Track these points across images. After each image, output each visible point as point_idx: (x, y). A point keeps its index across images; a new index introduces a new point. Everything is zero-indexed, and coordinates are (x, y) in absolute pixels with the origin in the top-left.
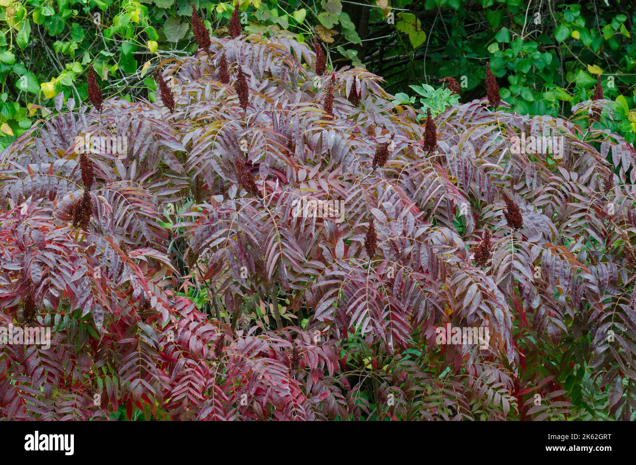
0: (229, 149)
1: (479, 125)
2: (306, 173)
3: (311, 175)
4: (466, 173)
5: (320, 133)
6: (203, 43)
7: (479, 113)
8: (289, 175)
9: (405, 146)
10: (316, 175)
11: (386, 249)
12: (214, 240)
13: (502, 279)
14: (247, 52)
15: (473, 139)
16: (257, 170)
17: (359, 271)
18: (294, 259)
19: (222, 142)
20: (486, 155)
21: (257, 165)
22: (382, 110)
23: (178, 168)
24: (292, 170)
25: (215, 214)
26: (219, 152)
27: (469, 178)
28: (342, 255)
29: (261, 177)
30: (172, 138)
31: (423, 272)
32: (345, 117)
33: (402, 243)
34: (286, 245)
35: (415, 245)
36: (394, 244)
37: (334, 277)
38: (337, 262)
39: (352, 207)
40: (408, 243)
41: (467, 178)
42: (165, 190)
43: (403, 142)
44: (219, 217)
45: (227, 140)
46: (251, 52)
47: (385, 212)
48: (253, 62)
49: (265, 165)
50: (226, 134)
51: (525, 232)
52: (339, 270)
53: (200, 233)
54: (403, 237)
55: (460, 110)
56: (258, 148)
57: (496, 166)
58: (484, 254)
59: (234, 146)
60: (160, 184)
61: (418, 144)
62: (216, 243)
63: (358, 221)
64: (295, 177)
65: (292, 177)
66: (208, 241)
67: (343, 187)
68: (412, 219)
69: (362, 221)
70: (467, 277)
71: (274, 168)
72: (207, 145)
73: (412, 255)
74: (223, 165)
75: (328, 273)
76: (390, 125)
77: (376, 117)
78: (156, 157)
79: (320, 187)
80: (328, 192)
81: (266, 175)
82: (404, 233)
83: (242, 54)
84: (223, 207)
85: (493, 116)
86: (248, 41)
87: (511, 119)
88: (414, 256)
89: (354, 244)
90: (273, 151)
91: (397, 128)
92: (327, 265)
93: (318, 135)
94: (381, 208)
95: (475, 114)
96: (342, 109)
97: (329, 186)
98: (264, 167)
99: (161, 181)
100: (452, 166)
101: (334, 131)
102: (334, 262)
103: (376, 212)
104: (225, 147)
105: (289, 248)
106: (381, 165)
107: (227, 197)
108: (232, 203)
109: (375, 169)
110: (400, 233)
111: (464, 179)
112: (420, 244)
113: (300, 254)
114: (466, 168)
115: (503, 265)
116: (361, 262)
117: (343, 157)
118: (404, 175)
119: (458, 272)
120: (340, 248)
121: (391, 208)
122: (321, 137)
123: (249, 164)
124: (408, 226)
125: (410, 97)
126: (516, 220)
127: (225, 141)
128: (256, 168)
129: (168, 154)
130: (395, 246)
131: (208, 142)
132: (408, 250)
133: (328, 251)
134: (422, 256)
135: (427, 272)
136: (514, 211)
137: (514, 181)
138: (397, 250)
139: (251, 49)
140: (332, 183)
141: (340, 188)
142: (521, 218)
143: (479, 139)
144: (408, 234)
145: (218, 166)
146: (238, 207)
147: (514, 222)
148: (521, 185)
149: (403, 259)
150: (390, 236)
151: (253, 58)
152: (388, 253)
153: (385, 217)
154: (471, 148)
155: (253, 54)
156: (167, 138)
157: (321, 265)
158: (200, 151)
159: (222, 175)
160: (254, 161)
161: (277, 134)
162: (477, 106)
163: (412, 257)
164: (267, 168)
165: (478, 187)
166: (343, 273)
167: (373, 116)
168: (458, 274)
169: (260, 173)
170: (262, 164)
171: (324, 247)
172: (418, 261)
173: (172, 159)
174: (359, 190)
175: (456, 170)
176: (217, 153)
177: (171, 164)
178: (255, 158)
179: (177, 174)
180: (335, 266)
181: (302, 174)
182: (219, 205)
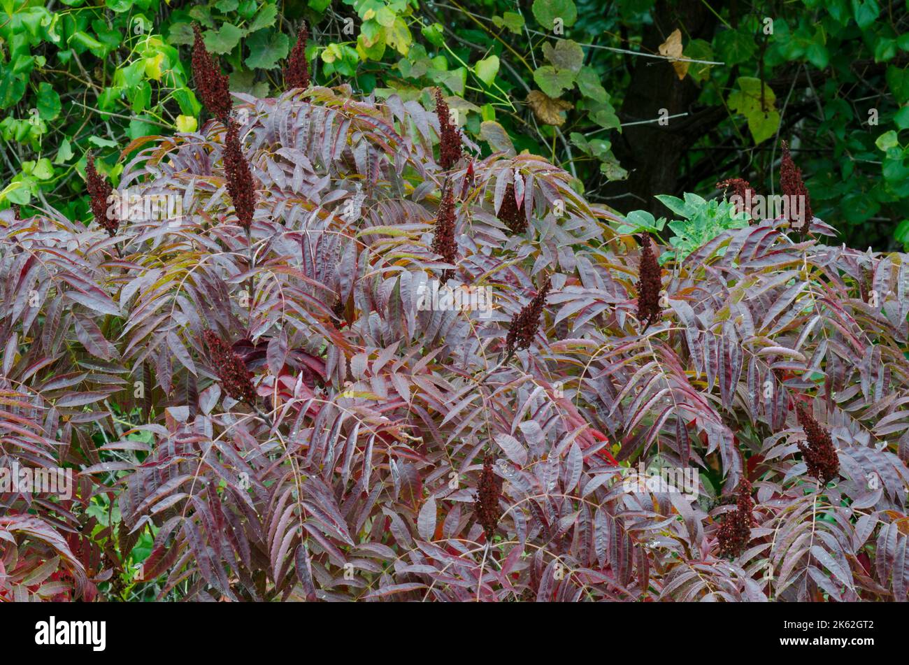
0: (207, 311)
1: (767, 270)
2: (366, 361)
3: (378, 364)
4: (727, 367)
5: (396, 279)
6: (216, 103)
7: (771, 245)
8: (330, 366)
9: (600, 309)
10: (388, 366)
11: (522, 518)
12: (161, 499)
13: (788, 584)
14: (300, 122)
15: (751, 297)
16: (263, 355)
17: (464, 565)
18: (326, 539)
19: (193, 295)
20: (774, 332)
21: (263, 343)
22: (576, 241)
23: (104, 350)
24: (339, 355)
25: (170, 445)
26: (187, 316)
27: (733, 377)
28: (432, 532)
29: (271, 369)
30: (93, 289)
31: (598, 570)
32: (488, 253)
33: (555, 507)
34: (312, 511)
35: (584, 510)
36: (538, 508)
37: (413, 577)
38: (420, 546)
39: (458, 431)
40: (568, 506)
41: (728, 377)
42: (74, 396)
43: (599, 301)
44: (178, 451)
45: (204, 292)
46: (309, 122)
47: (524, 443)
48: (311, 141)
49: (278, 344)
50: (203, 280)
51: (847, 489)
52: (423, 562)
53: (140, 484)
54: (558, 495)
55: (734, 240)
56: (267, 307)
57: (795, 352)
58: (738, 532)
59: (219, 305)
60: (65, 383)
61: (629, 306)
62: (163, 505)
63: (469, 461)
64: (344, 369)
65: (336, 369)
66: (149, 501)
67: (443, 390)
68: (577, 456)
69: (475, 462)
70: (696, 579)
71: (301, 351)
72: (161, 303)
73: (577, 529)
74: (192, 344)
75: (401, 568)
76: (589, 271)
77: (561, 254)
78: (59, 326)
79: (392, 391)
80: (408, 401)
81: (280, 365)
82: (562, 486)
83: (290, 127)
84: (186, 431)
85: (794, 250)
86: (307, 100)
87: (834, 257)
88: (581, 533)
89: (458, 509)
90: (298, 315)
91: (603, 277)
92: (400, 552)
93: (391, 283)
94: (518, 434)
95: (761, 248)
96: (485, 237)
97: (413, 389)
98: (276, 348)
99: (69, 378)
100: (697, 351)
101: (426, 274)
102: (414, 546)
103: (506, 442)
104: (199, 307)
105: (317, 515)
106: (524, 345)
107: (196, 410)
108: (205, 423)
109: (511, 354)
110: (552, 486)
111: (723, 378)
112: (594, 509)
113: (339, 530)
114: (726, 355)
115: (791, 555)
116: (472, 547)
117: (445, 329)
118: (593, 370)
119: (680, 568)
120: (427, 518)
121: (536, 434)
122: (398, 285)
123: (246, 343)
124: (570, 472)
125: (656, 219)
126: (826, 462)
127: (199, 294)
128: (259, 351)
129: (84, 322)
130: (540, 513)
131: (163, 296)
132: (567, 521)
133: (402, 524)
134: (597, 534)
135: (608, 568)
136: (820, 444)
137: (834, 384)
138: (544, 522)
139: (308, 116)
140: (420, 382)
141: (437, 394)
142: (836, 458)
143: (762, 296)
144: (569, 489)
145: (181, 346)
146: (217, 430)
147: (821, 466)
148: (850, 392)
149: (557, 541)
150: (530, 493)
151: (312, 133)
152: (524, 526)
153: (524, 452)
154: (745, 315)
155: (313, 126)
156: (83, 287)
157: (387, 553)
158: (146, 315)
159: (189, 365)
160: (256, 336)
161: (310, 280)
162: (767, 232)
163: (576, 536)
164: (282, 349)
165: (752, 395)
166: (429, 570)
167: (555, 252)
168: (680, 573)
169: (269, 362)
170: (272, 341)
171: (394, 515)
172: (589, 545)
173: (91, 331)
174: (474, 397)
175: (707, 360)
176: (181, 319)
177: (89, 343)
178: (257, 330)
179: (104, 364)
180: (415, 556)
181: (359, 363)
182: (180, 426)
